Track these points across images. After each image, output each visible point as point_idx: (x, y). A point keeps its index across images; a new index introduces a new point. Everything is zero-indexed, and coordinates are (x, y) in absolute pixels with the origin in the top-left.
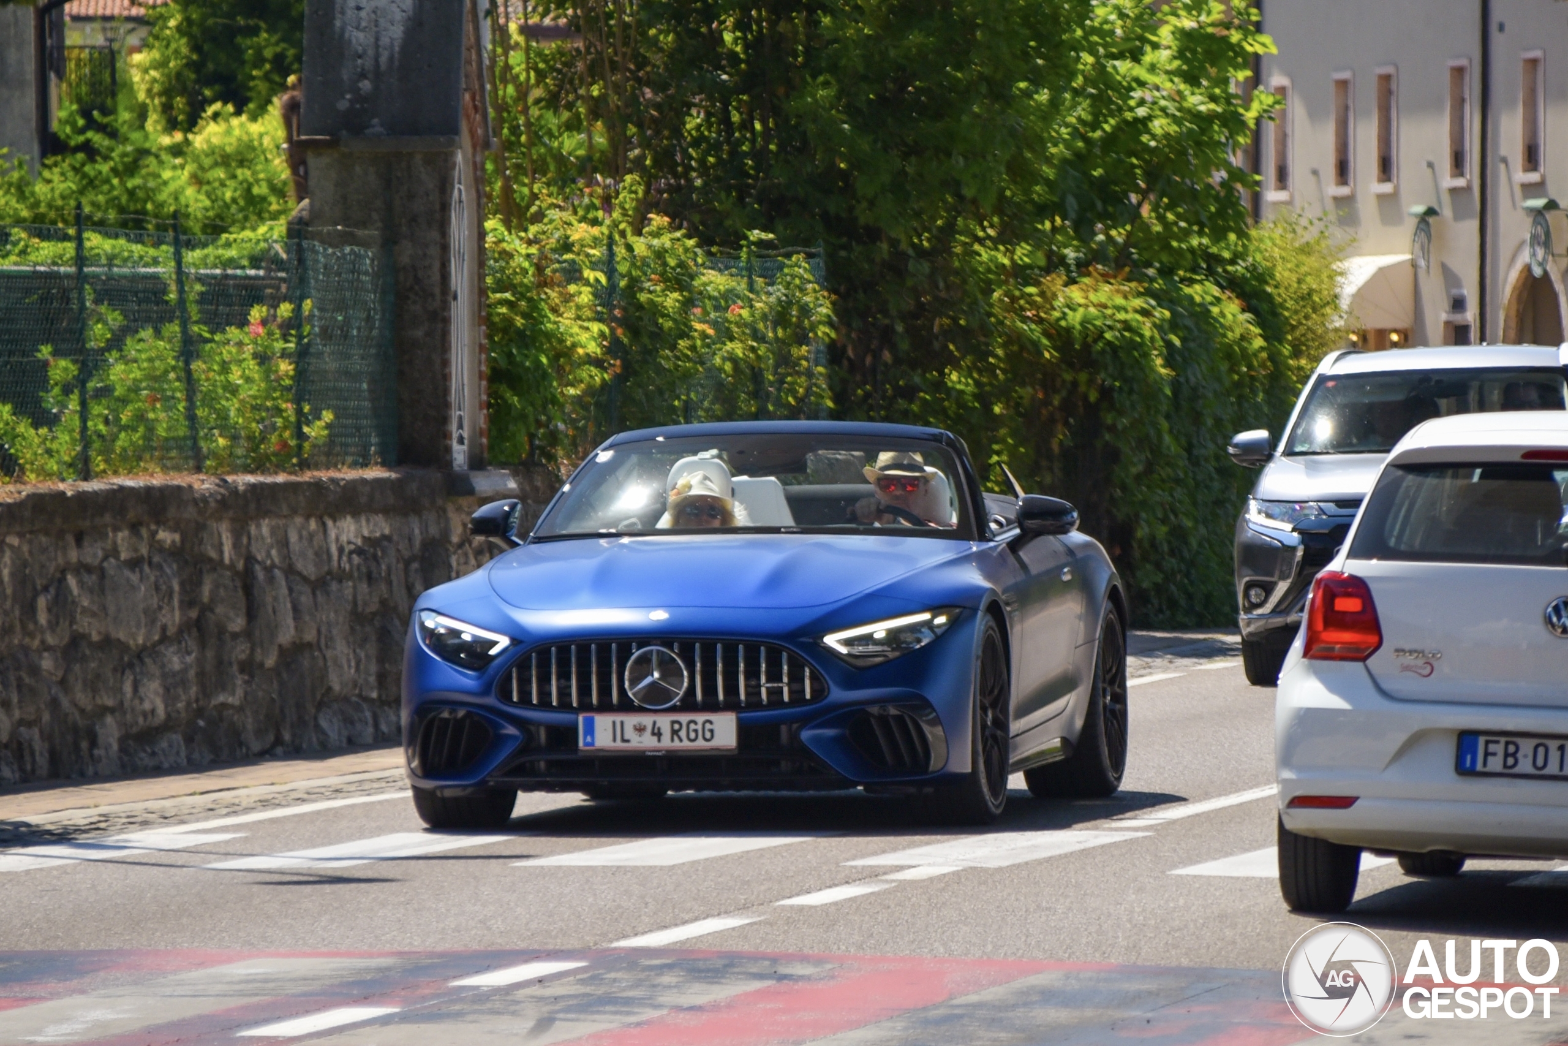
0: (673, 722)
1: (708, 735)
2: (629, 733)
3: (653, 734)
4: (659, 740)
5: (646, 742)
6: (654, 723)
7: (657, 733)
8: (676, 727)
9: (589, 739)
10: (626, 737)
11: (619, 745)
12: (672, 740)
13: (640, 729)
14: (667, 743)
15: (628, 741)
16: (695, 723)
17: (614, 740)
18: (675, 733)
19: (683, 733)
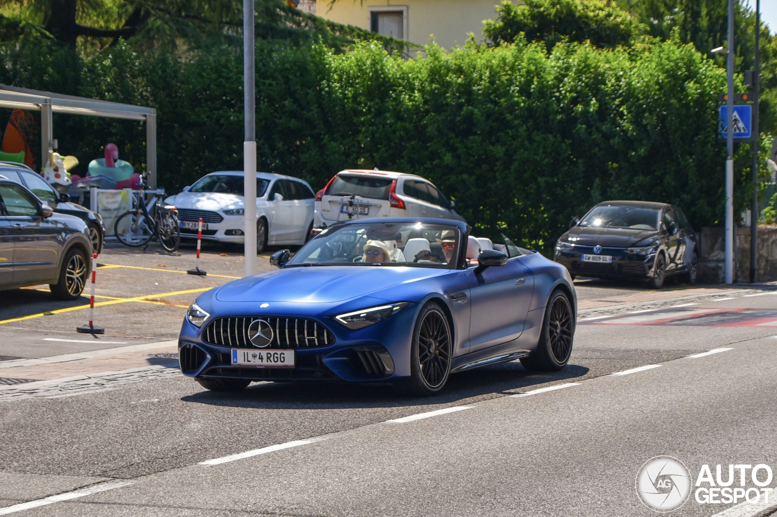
0: (268, 354)
1: (282, 360)
2: (250, 358)
3: (260, 358)
4: (262, 361)
5: (257, 362)
6: (260, 354)
7: (261, 358)
8: (269, 355)
9: (235, 360)
10: (249, 360)
11: (246, 363)
12: (267, 361)
13: (254, 356)
14: (265, 362)
15: (250, 361)
16: (277, 354)
17: (245, 361)
18: (268, 358)
19: (272, 359)
